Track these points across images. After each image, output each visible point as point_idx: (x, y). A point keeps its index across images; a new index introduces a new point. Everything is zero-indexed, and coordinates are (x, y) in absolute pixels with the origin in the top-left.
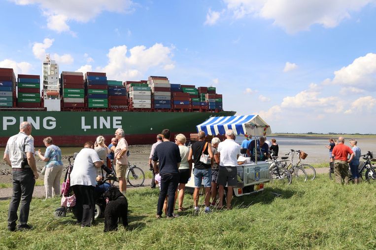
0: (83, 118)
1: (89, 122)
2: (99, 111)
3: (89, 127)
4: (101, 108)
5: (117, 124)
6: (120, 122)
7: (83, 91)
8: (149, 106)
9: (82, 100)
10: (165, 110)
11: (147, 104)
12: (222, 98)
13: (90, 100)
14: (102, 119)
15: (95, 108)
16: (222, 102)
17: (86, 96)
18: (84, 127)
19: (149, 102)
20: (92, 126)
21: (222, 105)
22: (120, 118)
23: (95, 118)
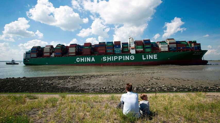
0: (143, 56)
1: (145, 57)
3: (145, 59)
4: (149, 52)
5: (155, 57)
6: (156, 57)
7: (142, 46)
8: (167, 50)
9: (142, 50)
10: (174, 51)
11: (167, 49)
12: (200, 45)
13: (145, 49)
14: (150, 56)
15: (147, 52)
17: (144, 48)
18: (144, 59)
19: (167, 48)
20: (146, 58)
21: (200, 48)
22: (156, 55)
23: (147, 55)
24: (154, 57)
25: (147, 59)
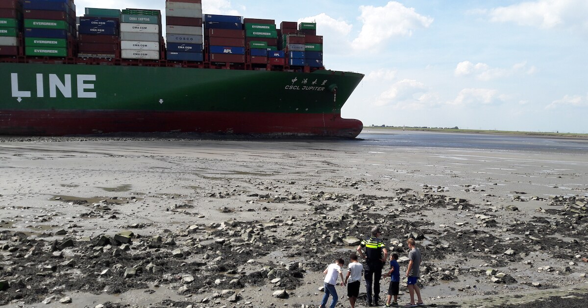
0: (14, 77)
1: (27, 84)
2: (48, 63)
3: (27, 94)
4: (52, 58)
5: (86, 90)
6: (92, 86)
7: (13, 22)
8: (155, 56)
9: (11, 41)
10: (192, 64)
11: (151, 51)
12: (322, 43)
13: (28, 40)
14: (54, 79)
15: (41, 58)
16: (322, 52)
17: (21, 32)
18: (18, 94)
19: (156, 46)
20: (34, 91)
22: (93, 78)
23: (39, 77)
24: (81, 86)
25: (40, 94)
